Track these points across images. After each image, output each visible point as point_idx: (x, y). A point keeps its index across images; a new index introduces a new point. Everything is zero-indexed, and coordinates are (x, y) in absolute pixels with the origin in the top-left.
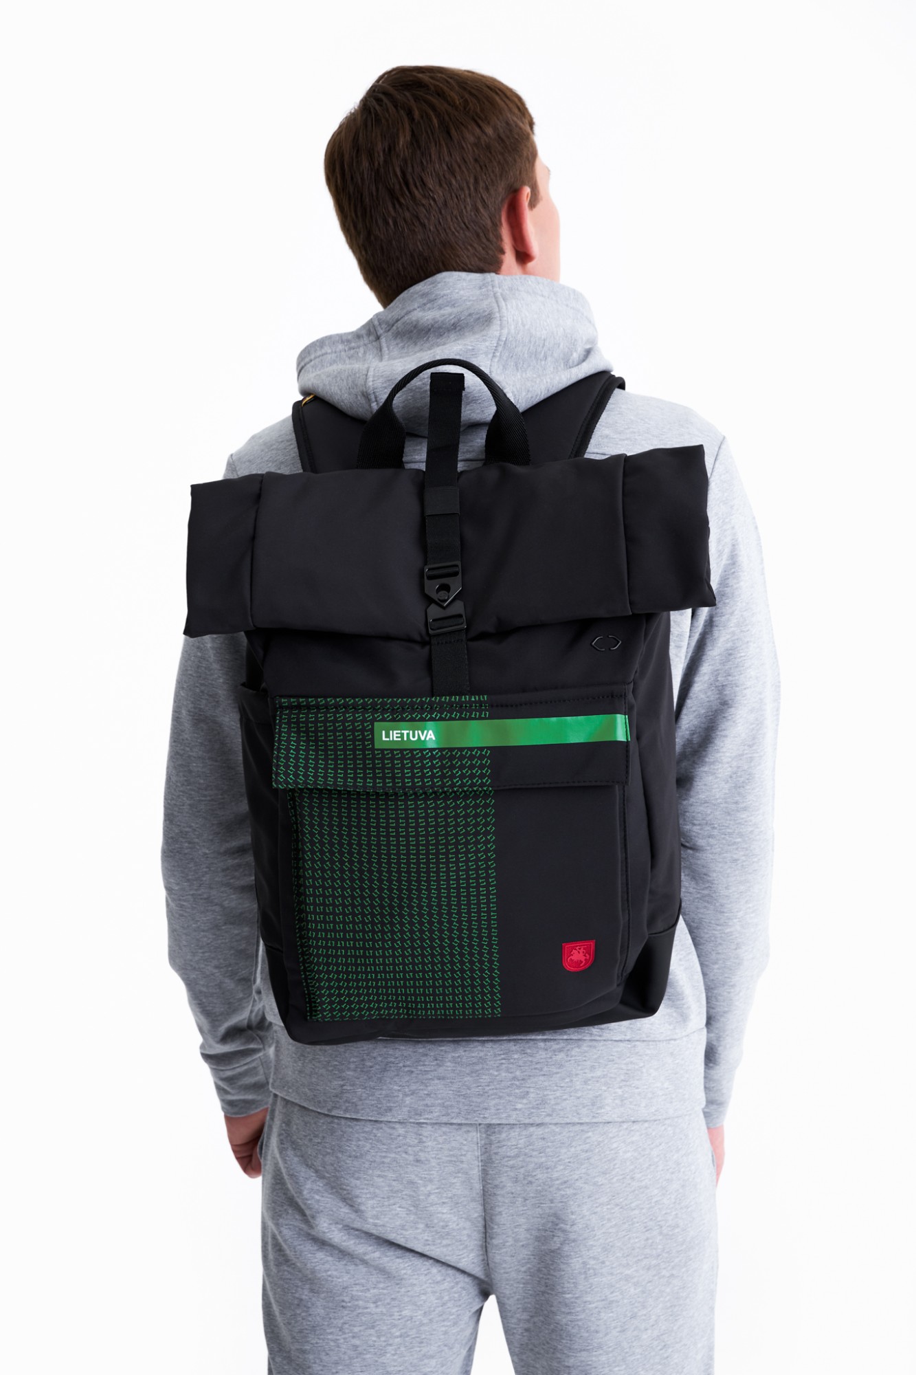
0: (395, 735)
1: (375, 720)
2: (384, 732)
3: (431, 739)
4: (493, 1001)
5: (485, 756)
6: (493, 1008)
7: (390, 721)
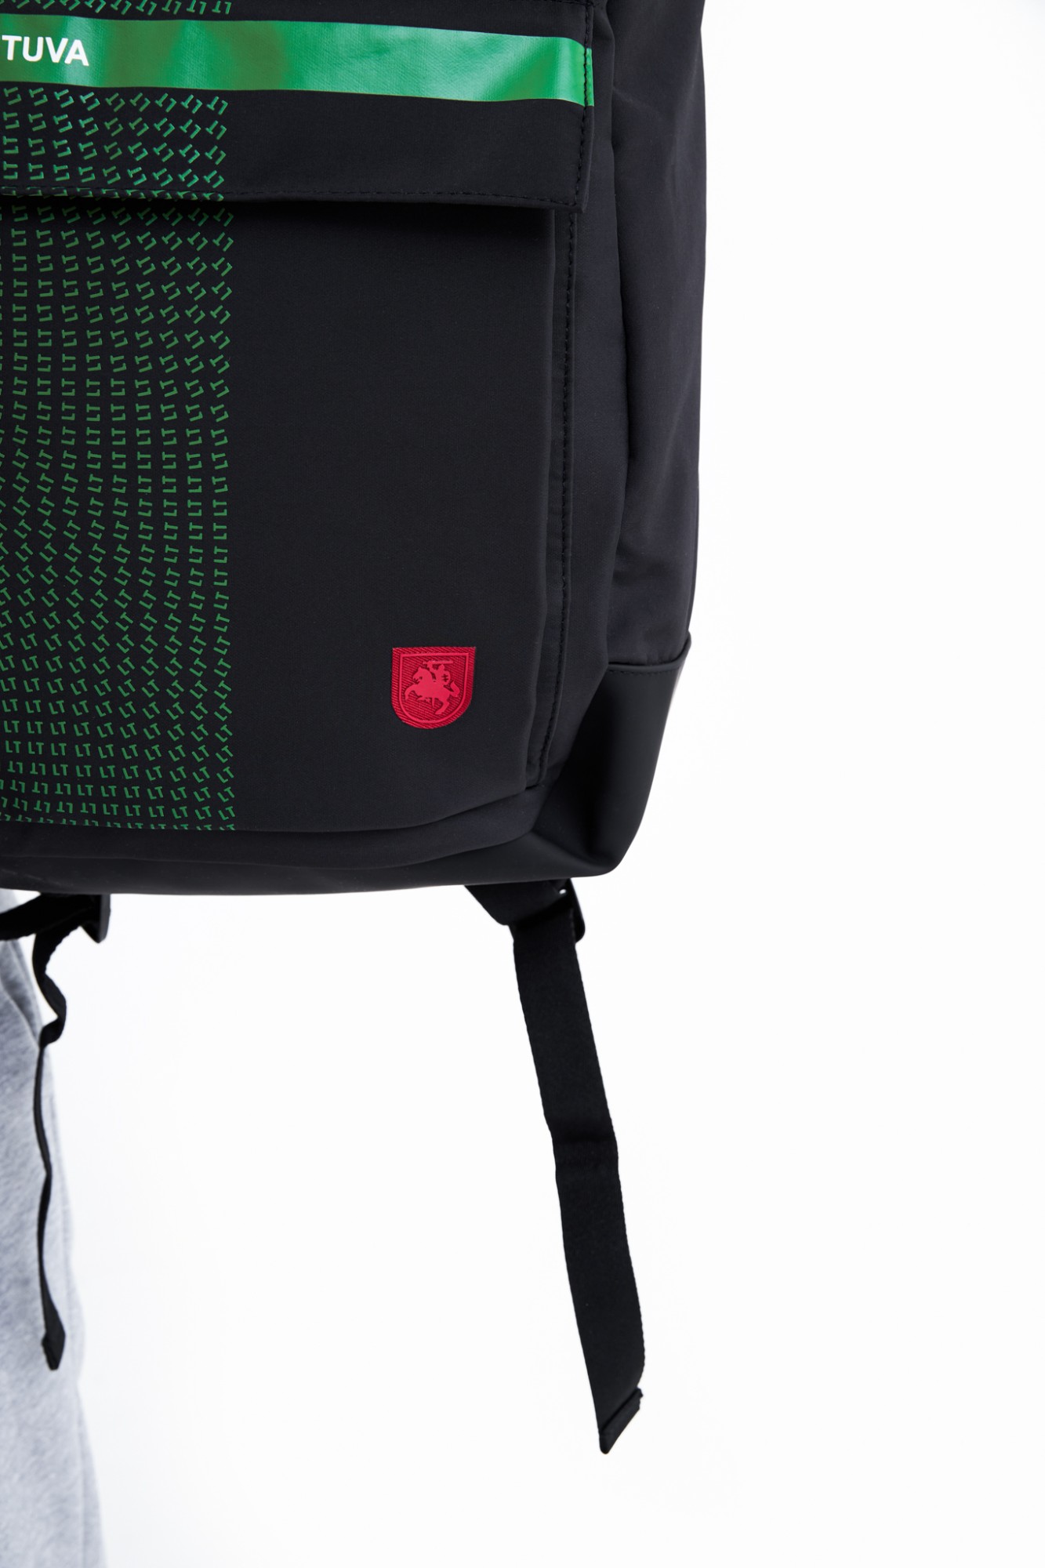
3: (77, 62)
4: (215, 786)
5: (213, 115)
6: (216, 804)
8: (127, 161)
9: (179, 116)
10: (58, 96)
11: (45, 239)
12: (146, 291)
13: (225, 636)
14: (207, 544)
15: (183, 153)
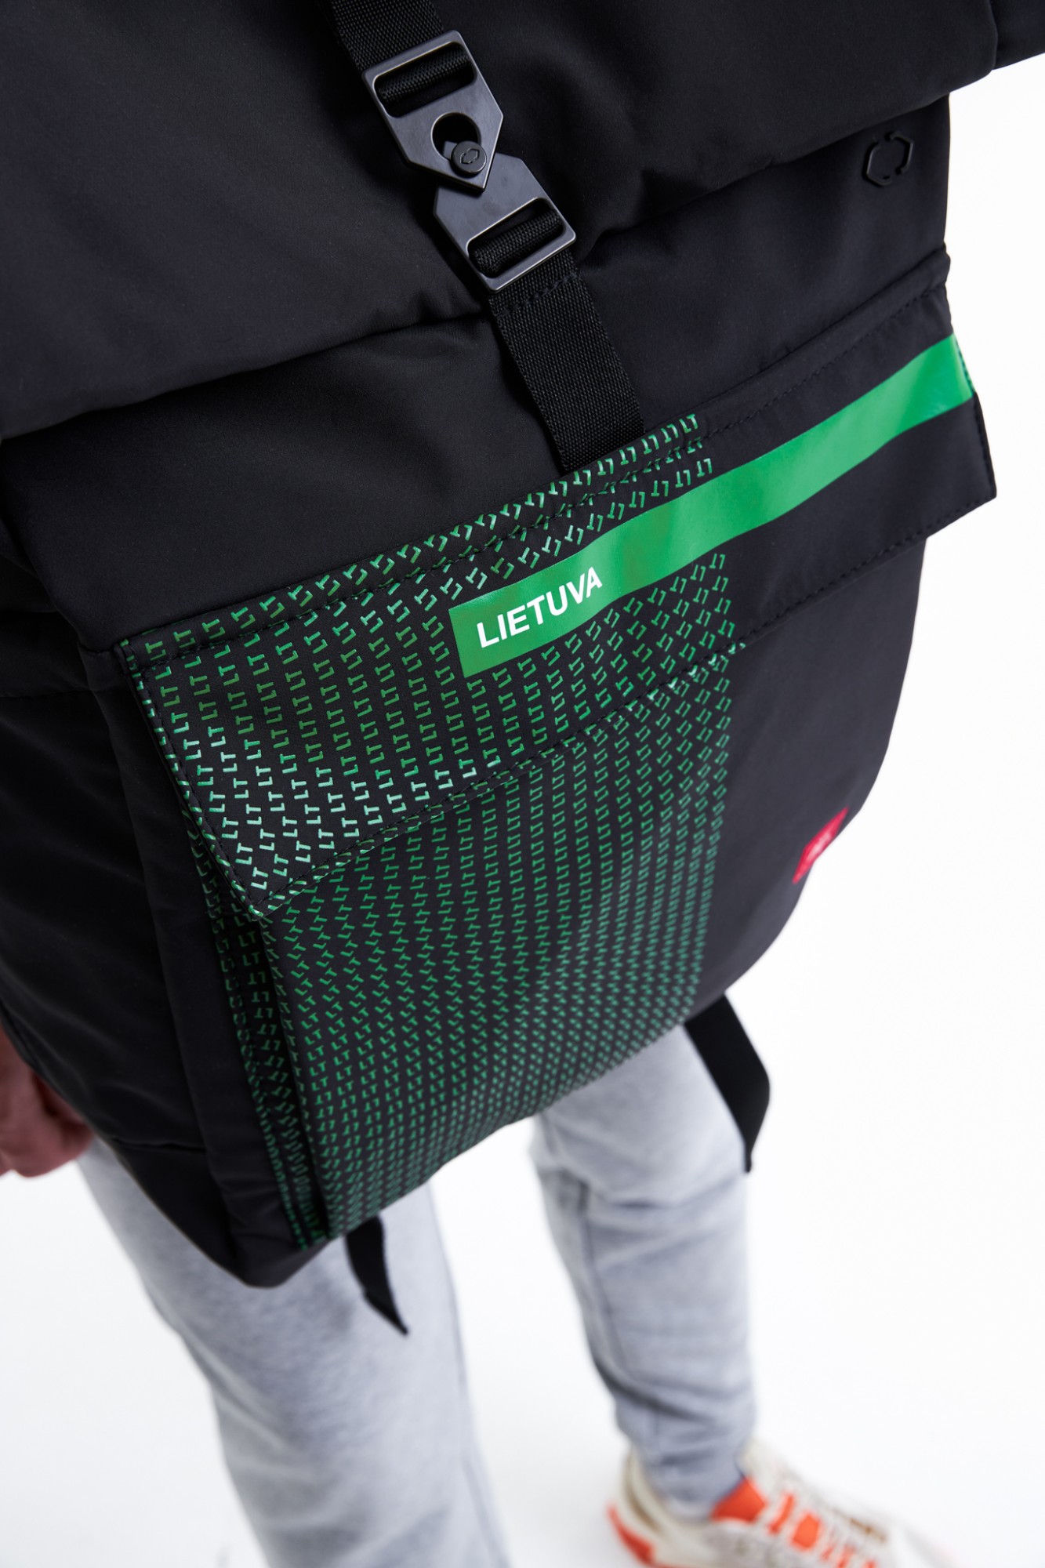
0: (512, 622)
1: (445, 603)
2: (480, 626)
3: (595, 590)
7: (487, 588)
10: (587, 631)
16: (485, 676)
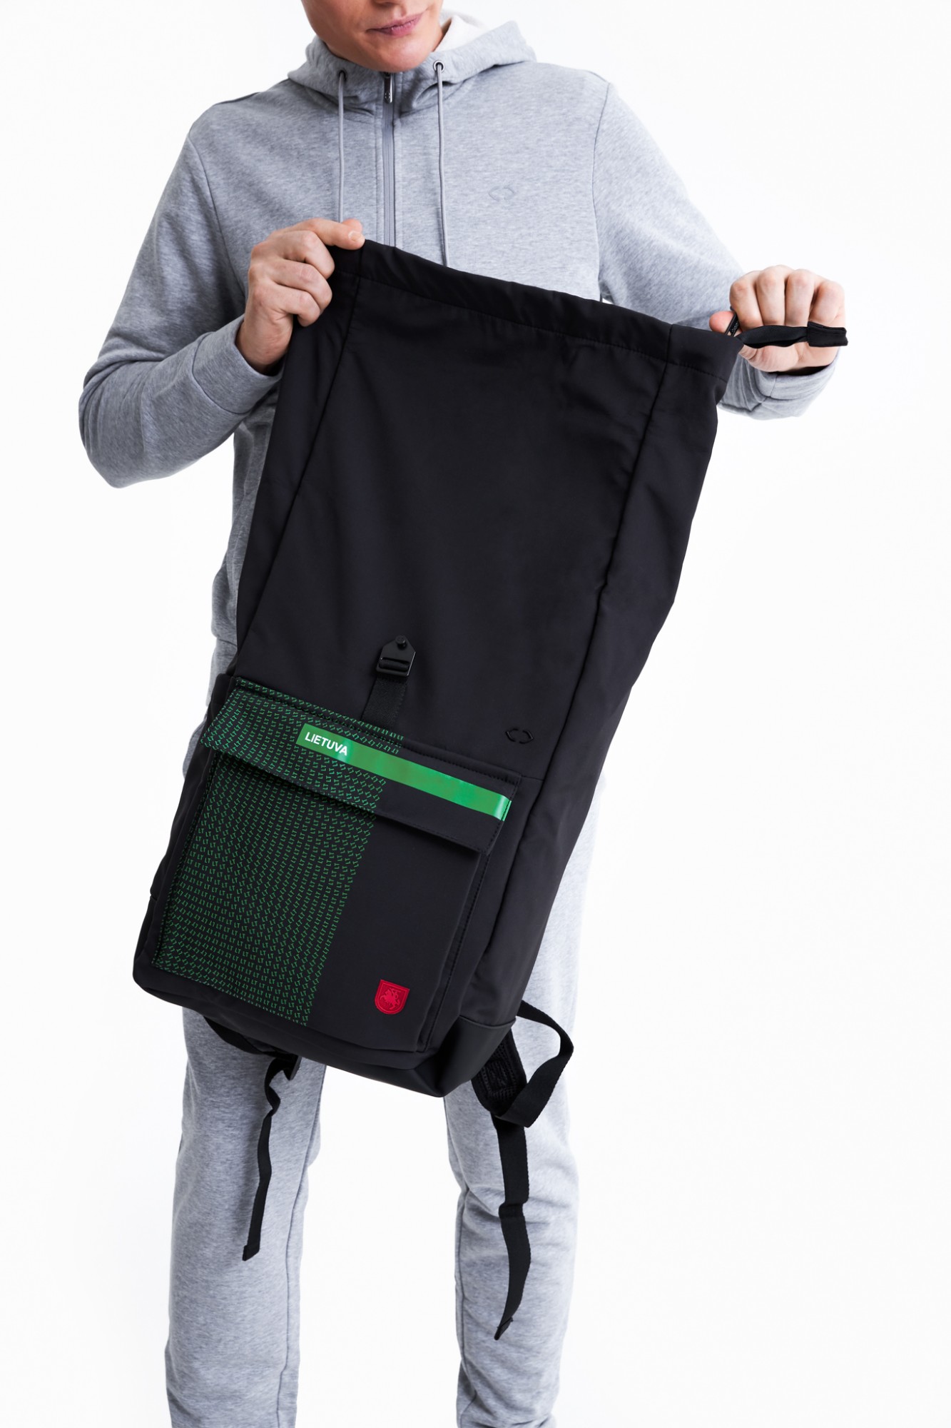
0: (316, 739)
1: (306, 721)
2: (309, 733)
3: (343, 753)
4: (304, 1007)
5: (380, 785)
6: (303, 1014)
7: (318, 727)
8: (347, 791)
9: (369, 781)
10: (333, 762)
11: (313, 804)
12: (340, 832)
13: (326, 955)
14: (331, 922)
15: (366, 794)
16: (301, 747)
